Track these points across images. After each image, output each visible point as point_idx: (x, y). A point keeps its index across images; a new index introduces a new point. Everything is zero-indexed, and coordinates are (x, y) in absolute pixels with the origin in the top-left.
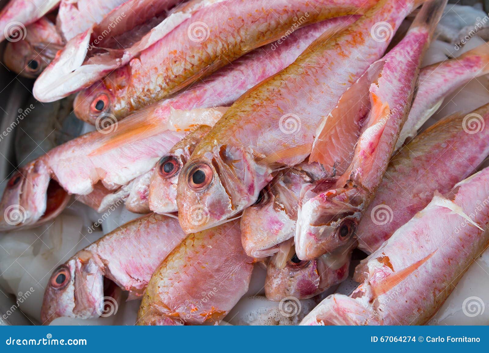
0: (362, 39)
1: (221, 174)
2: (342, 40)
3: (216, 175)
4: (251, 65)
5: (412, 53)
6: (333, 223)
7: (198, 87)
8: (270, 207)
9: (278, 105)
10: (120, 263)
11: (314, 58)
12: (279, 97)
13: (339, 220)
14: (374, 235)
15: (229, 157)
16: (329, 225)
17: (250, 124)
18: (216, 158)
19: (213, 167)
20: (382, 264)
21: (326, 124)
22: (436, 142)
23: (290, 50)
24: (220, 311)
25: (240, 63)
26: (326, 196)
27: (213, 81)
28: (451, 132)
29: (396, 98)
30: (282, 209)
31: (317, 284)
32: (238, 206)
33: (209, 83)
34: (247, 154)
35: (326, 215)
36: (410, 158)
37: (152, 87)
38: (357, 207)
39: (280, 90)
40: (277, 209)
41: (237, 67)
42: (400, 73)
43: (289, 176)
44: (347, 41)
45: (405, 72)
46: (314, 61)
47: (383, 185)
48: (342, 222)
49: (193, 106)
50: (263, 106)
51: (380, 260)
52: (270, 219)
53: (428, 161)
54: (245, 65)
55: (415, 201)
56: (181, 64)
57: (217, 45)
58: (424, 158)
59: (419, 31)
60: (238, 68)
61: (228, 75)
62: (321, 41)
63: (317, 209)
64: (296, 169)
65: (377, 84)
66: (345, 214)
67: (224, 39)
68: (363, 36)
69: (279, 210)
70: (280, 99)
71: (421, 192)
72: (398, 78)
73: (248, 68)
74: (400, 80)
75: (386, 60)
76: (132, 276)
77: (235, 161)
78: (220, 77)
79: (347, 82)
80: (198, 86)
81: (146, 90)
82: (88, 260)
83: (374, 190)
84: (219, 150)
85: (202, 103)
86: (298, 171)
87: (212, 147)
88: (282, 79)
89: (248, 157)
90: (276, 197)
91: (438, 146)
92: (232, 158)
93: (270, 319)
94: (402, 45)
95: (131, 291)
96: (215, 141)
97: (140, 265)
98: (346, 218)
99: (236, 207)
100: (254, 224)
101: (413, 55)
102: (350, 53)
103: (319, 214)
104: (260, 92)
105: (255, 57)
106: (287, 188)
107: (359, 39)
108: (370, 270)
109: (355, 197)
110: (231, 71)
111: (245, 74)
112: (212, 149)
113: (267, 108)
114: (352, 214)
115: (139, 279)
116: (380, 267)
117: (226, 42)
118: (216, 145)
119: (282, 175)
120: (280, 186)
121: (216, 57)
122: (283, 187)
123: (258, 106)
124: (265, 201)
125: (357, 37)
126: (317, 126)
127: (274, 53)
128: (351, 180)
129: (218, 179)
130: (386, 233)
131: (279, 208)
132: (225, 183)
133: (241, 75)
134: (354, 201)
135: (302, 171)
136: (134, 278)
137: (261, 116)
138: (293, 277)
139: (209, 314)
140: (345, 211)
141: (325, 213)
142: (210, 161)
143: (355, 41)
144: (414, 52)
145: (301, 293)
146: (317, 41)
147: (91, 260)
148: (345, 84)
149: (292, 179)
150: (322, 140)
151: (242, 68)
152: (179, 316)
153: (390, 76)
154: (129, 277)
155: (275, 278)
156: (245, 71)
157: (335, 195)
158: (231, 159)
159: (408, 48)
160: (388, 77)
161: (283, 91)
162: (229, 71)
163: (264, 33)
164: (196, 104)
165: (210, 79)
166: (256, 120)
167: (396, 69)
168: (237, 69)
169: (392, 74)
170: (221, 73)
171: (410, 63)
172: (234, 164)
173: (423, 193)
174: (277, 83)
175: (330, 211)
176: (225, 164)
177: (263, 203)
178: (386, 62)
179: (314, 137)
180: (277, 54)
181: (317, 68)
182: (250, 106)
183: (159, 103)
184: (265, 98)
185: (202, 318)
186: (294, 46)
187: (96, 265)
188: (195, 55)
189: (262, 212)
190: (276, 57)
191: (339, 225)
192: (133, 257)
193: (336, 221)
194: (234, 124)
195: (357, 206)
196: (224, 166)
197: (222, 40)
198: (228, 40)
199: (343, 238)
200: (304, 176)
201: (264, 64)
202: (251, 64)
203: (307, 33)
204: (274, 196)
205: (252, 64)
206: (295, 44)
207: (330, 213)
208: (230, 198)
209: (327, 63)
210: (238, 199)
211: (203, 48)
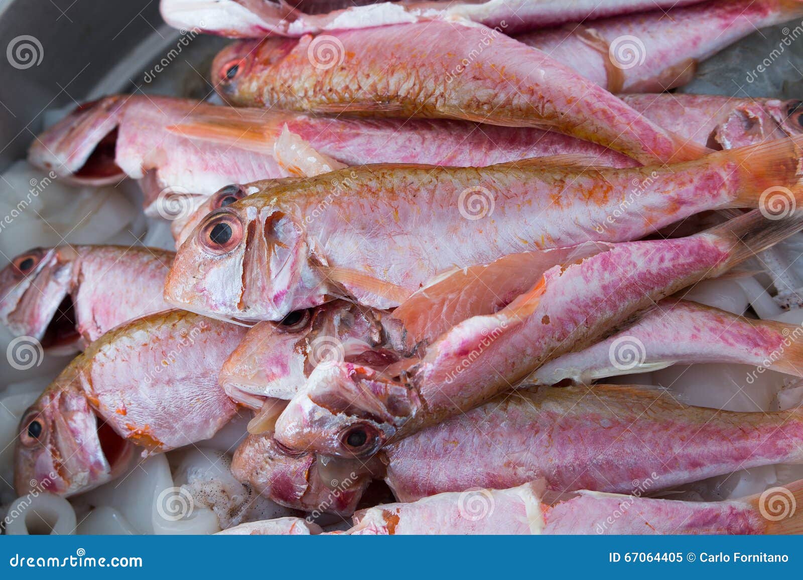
0: (605, 197)
1: (251, 249)
2: (573, 181)
3: (244, 246)
4: (443, 139)
5: (667, 264)
6: (341, 415)
7: (353, 124)
8: (292, 340)
9: (398, 207)
10: (95, 291)
11: (511, 178)
12: (410, 197)
13: (354, 418)
14: (415, 479)
15: (276, 233)
16: (335, 413)
17: (338, 207)
18: (257, 222)
19: (246, 231)
20: (385, 523)
21: (449, 279)
22: (598, 411)
23: (508, 152)
24: (156, 438)
25: (432, 126)
26: (354, 371)
27: (378, 127)
28: (632, 412)
29: (575, 308)
30: (305, 353)
31: (300, 492)
32: (249, 308)
33: (371, 127)
34: (304, 245)
35: (338, 396)
36: (540, 407)
37: (296, 85)
38: (393, 417)
39: (419, 190)
40: (299, 348)
41: (423, 130)
42: (615, 278)
43: (356, 317)
44: (581, 186)
45: (624, 282)
46: (506, 182)
47: (472, 418)
48: (358, 423)
49: (326, 145)
50: (376, 196)
51: (386, 515)
52: (278, 354)
53: (564, 429)
54: (435, 134)
55: (507, 473)
56: (347, 76)
57: (407, 79)
58: (559, 420)
59: (715, 243)
60: (423, 132)
61: (403, 133)
62: (548, 164)
63: (330, 380)
64: (373, 315)
65: (562, 270)
66: (369, 415)
67: (422, 78)
68: (610, 193)
69: (300, 351)
70: (408, 202)
71: (523, 466)
72: (606, 282)
73: (434, 140)
74: (605, 288)
75: (613, 248)
76: (97, 318)
77: (280, 244)
78: (392, 128)
79: (531, 241)
80: (355, 122)
81: (286, 85)
82: (67, 262)
83: (439, 411)
84: (270, 214)
85: (340, 148)
86: (374, 318)
87: (265, 205)
88: (437, 178)
89: (303, 250)
90: (314, 333)
91: (595, 418)
92: (279, 237)
93: (201, 493)
94: (665, 244)
95: (82, 337)
96: (275, 199)
97: (115, 311)
98: (367, 420)
99: (245, 308)
100: (254, 349)
101: (667, 268)
102: (569, 205)
103: (328, 389)
104: (390, 175)
105: (458, 131)
106: (337, 330)
107: (601, 195)
108: (364, 519)
109: (400, 401)
110: (411, 130)
111: (425, 145)
112: (262, 207)
113: (379, 201)
114: (380, 420)
115: (102, 327)
116: (378, 525)
117: (421, 83)
118: (271, 205)
119: (347, 309)
120: (331, 321)
121: (396, 96)
122: (334, 326)
123: (370, 191)
124: (296, 328)
125: (600, 190)
126: (436, 273)
127: (486, 142)
128: (409, 375)
129: (244, 251)
130: (434, 488)
131: (302, 349)
132: (248, 264)
133: (419, 144)
134: (394, 405)
135: (378, 323)
136: (96, 322)
137: (362, 206)
138: (272, 459)
139: (138, 431)
140: (370, 410)
141: (339, 393)
142: (248, 223)
143: (591, 193)
144: (674, 266)
145: (272, 489)
146: (541, 159)
147: (70, 265)
148: (526, 242)
149: (356, 324)
150: (427, 296)
151: (428, 136)
152: (98, 406)
153: (593, 272)
154: (91, 317)
155: (250, 444)
156: (427, 143)
157: (369, 379)
158: (277, 238)
159: (668, 256)
160: (590, 272)
161: (424, 194)
162: (409, 128)
163: (481, 104)
164: (332, 144)
165: (376, 123)
166: (351, 207)
167: (614, 268)
168: (421, 132)
169: (601, 271)
170: (397, 124)
171: (648, 276)
172: (276, 246)
173: (524, 468)
174: (425, 177)
175: (348, 396)
176: (265, 239)
177: (291, 329)
178: (611, 250)
179: (421, 285)
180: (488, 147)
181: (500, 194)
182: (360, 183)
183: (295, 115)
184: (389, 186)
185: (127, 430)
186: (519, 149)
187: (70, 275)
188: (370, 75)
189: (277, 340)
190: (484, 150)
191: (350, 424)
192: (113, 294)
193: (349, 414)
194: (318, 193)
195: (395, 415)
196: (261, 240)
197: (418, 76)
198: (426, 82)
199: (348, 447)
200: (375, 331)
201: (459, 149)
202: (444, 137)
203: (552, 143)
204: (311, 329)
205: (445, 139)
206: (523, 148)
207: (345, 398)
208: (242, 289)
209: (522, 196)
210: (254, 297)
211: (388, 72)
